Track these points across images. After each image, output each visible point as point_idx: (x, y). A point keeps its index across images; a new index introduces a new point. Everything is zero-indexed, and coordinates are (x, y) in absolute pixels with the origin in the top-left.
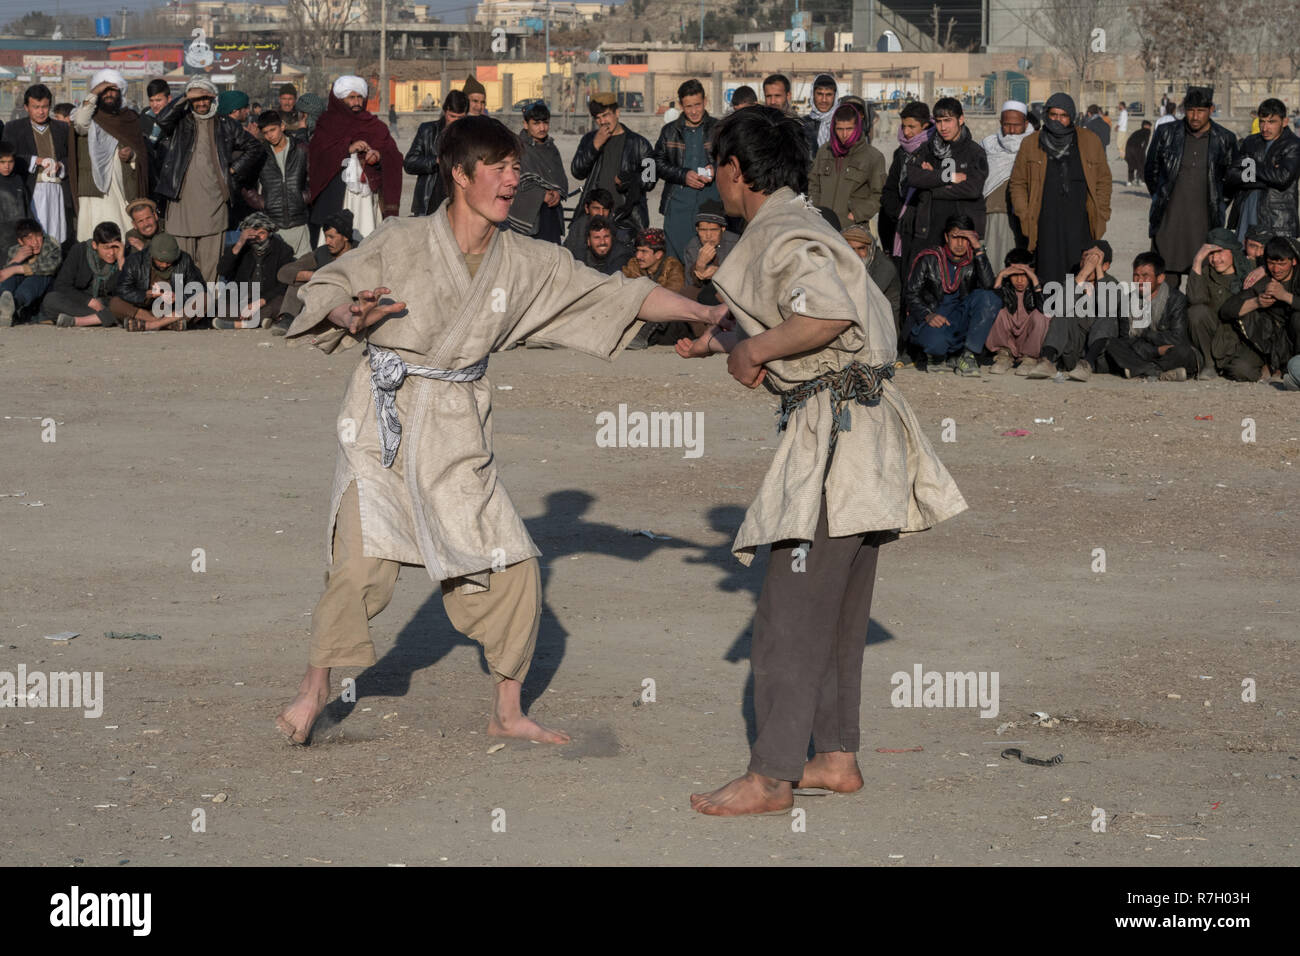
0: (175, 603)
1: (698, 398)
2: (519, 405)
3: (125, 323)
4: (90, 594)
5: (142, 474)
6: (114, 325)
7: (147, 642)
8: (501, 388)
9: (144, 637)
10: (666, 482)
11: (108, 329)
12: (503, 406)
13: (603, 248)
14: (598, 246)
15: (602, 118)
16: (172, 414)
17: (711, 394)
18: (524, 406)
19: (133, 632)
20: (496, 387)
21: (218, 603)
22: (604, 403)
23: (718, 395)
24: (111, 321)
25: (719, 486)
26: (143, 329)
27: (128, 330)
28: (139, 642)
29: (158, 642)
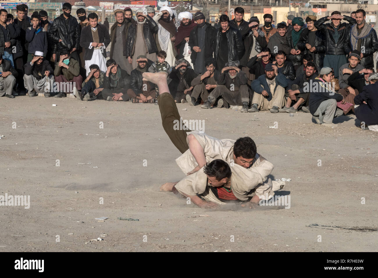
0: (145, 207)
1: (345, 133)
2: (277, 134)
3: (132, 99)
4: (113, 202)
5: (135, 157)
6: (128, 100)
7: (134, 221)
8: (270, 127)
9: (133, 220)
10: (332, 165)
11: (125, 102)
12: (271, 134)
13: (309, 73)
14: (307, 72)
15: (309, 24)
16: (147, 134)
17: (349, 131)
18: (279, 134)
19: (128, 218)
20: (268, 127)
21: (161, 207)
22: (309, 134)
23: (352, 132)
24: (126, 99)
25: (352, 167)
26: (138, 102)
27: (133, 103)
28: (130, 222)
29: (138, 222)
